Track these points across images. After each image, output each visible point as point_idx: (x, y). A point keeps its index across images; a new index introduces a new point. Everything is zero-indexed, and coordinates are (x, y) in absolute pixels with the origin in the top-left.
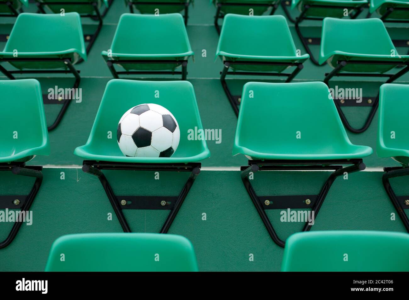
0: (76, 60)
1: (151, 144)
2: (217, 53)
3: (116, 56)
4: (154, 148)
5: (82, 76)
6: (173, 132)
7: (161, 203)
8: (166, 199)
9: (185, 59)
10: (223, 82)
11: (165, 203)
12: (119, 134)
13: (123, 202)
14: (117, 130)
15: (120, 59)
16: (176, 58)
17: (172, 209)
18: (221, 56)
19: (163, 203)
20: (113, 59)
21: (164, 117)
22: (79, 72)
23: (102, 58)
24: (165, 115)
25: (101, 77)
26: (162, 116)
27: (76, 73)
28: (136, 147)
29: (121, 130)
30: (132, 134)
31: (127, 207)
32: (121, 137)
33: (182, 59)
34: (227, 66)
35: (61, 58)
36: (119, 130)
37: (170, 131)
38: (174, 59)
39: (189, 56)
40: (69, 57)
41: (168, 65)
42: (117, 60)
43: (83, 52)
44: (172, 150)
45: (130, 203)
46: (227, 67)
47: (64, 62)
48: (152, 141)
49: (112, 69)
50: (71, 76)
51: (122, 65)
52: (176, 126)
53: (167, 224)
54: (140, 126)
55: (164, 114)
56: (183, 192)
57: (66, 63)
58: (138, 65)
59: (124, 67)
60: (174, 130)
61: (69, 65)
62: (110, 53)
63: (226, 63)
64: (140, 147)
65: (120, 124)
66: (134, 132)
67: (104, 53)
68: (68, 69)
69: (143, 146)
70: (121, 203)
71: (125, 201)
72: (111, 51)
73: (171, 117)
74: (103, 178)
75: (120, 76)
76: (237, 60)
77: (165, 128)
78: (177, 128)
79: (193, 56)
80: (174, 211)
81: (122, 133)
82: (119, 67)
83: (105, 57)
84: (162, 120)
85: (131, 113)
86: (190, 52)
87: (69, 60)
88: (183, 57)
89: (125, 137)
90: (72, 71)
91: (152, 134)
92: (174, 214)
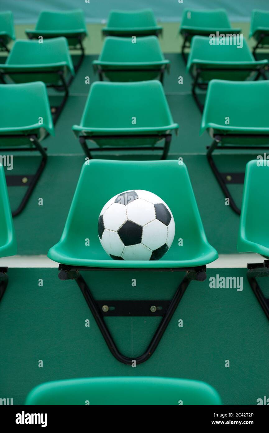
0: (43, 136)
1: (142, 241)
2: (203, 125)
3: (90, 131)
4: (145, 246)
5: (49, 153)
6: (167, 225)
7: (151, 309)
8: (156, 303)
9: (168, 133)
10: (209, 157)
11: (156, 309)
12: (101, 229)
13: (105, 308)
14: (99, 224)
15: (94, 134)
16: (159, 131)
17: (164, 316)
18: (208, 129)
19: (153, 309)
20: (85, 135)
21: (156, 207)
22: (46, 149)
23: (73, 133)
24: (158, 204)
25: (70, 155)
26: (154, 206)
27: (43, 151)
28: (124, 245)
29: (103, 224)
30: (117, 229)
31: (110, 313)
32: (103, 232)
33: (163, 133)
34: (218, 139)
35: (26, 134)
36: (101, 223)
37: (164, 224)
38: (156, 133)
39: (171, 130)
40: (35, 133)
41: (148, 140)
42: (91, 135)
43: (51, 126)
44: (166, 247)
45: (113, 308)
46: (218, 141)
47: (29, 138)
48: (143, 237)
49: (85, 146)
50: (37, 154)
51: (95, 141)
52: (171, 217)
53: (158, 334)
54: (127, 219)
55: (156, 203)
56: (177, 295)
57: (32, 140)
58: (113, 141)
59: (98, 143)
60: (169, 222)
61: (35, 143)
62: (81, 127)
63: (216, 137)
64: (128, 245)
65: (102, 216)
66: (120, 227)
67: (76, 127)
68: (34, 146)
69: (132, 244)
70: (103, 309)
71: (107, 306)
72: (82, 124)
73: (165, 207)
74: (80, 281)
75: (93, 153)
76: (229, 133)
77: (158, 221)
78: (172, 219)
79: (176, 130)
80: (166, 318)
81: (105, 228)
82: (92, 144)
83: (77, 132)
84: (154, 210)
85: (115, 202)
86: (173, 125)
87: (34, 137)
88: (165, 131)
89: (109, 232)
90: (38, 148)
91: (143, 229)
92: (166, 322)
